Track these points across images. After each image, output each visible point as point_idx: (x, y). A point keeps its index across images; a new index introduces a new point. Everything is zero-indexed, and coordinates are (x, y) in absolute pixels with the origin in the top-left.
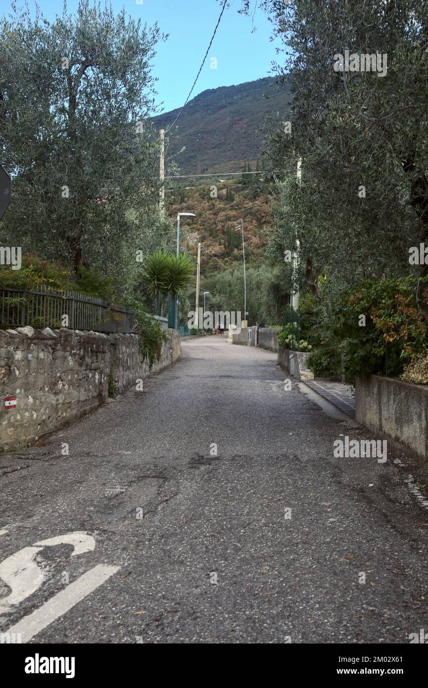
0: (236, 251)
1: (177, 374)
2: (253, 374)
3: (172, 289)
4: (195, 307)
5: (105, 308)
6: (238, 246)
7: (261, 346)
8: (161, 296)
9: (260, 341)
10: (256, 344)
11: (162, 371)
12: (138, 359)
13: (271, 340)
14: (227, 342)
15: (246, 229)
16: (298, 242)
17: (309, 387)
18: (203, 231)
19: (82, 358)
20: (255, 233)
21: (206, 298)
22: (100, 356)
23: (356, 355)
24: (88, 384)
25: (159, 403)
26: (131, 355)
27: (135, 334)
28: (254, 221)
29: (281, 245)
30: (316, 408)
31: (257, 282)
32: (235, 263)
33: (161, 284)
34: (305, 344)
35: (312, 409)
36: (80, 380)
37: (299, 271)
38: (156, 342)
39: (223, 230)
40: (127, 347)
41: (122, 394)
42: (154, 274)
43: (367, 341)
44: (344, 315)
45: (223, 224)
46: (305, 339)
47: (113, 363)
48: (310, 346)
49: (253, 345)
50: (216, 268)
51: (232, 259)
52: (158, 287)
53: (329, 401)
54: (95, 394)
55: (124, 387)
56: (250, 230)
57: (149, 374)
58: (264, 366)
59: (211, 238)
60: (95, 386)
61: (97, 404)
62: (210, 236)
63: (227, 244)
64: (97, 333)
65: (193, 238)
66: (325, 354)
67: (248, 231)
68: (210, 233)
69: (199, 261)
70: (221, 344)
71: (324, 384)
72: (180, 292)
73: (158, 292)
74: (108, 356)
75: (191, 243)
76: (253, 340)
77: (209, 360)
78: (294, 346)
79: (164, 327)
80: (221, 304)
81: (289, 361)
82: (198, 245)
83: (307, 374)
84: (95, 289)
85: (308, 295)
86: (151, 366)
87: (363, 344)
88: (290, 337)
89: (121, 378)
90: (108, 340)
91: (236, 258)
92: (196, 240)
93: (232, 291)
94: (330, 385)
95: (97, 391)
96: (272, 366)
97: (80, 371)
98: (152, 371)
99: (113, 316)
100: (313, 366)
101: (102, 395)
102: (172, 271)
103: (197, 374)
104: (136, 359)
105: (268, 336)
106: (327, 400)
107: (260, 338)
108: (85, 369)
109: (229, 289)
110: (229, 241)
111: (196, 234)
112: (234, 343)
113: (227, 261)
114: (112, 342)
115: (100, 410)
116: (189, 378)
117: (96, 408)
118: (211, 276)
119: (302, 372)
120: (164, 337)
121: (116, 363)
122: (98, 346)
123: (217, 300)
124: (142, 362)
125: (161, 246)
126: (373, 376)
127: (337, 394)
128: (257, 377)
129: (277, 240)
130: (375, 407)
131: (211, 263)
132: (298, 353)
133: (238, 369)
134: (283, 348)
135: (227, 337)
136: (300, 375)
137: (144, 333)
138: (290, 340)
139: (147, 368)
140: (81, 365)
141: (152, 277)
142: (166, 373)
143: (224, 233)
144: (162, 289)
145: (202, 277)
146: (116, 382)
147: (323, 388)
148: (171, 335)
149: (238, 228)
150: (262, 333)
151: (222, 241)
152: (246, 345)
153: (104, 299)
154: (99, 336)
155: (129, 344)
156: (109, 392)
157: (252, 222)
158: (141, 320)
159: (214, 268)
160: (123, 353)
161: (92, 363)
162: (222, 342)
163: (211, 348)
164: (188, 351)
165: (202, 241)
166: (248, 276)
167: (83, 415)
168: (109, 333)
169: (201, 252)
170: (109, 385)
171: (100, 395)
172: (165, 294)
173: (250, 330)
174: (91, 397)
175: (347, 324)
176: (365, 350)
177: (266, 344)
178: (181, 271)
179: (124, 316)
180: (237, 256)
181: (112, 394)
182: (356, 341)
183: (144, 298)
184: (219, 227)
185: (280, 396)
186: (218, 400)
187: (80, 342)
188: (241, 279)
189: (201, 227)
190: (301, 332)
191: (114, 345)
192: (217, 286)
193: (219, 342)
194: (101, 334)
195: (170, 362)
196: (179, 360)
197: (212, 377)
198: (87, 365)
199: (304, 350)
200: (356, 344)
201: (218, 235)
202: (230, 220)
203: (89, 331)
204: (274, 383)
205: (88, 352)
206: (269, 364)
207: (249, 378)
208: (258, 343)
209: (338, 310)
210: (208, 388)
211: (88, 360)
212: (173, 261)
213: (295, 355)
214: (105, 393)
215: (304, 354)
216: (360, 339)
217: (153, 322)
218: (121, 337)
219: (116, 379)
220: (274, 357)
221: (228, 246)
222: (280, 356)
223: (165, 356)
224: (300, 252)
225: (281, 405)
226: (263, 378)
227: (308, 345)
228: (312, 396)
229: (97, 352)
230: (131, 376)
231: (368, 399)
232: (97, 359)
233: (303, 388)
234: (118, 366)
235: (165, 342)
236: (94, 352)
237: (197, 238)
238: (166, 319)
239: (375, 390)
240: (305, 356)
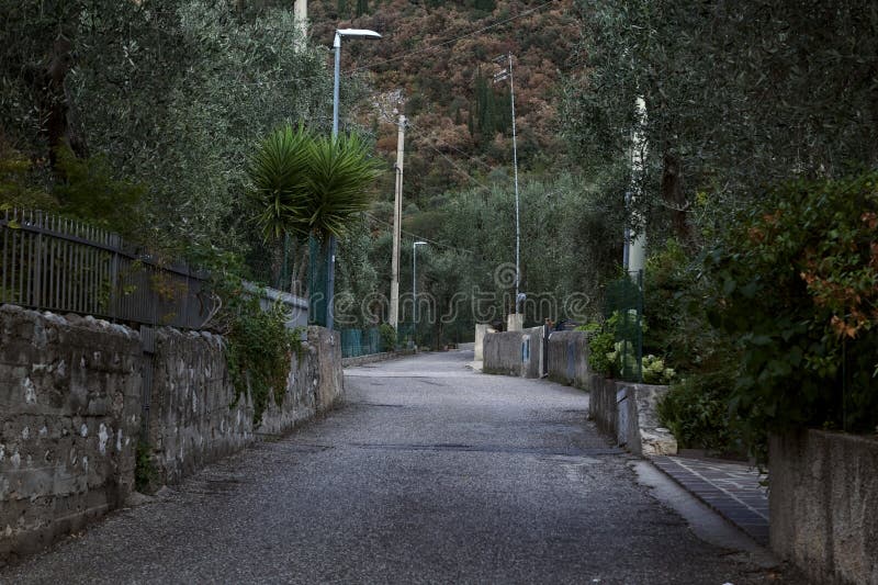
0: (499, 140)
2: (522, 441)
3: (319, 224)
4: (390, 280)
5: (128, 259)
6: (504, 127)
7: (554, 378)
8: (291, 243)
9: (553, 364)
10: (541, 371)
11: (289, 431)
12: (223, 397)
13: (579, 361)
14: (469, 368)
15: (525, 81)
16: (641, 103)
17: (662, 471)
18: (415, 87)
19: (62, 385)
20: (549, 92)
21: (419, 258)
22: (112, 381)
23: (764, 375)
24: (76, 453)
25: (267, 505)
26: (202, 386)
27: (214, 332)
28: (545, 61)
29: (599, 110)
30: (671, 520)
31: (550, 216)
32: (497, 170)
33: (290, 213)
34: (658, 364)
35: (663, 523)
36: (56, 441)
38: (272, 358)
39: (466, 86)
40: (191, 364)
41: (175, 483)
42: (273, 185)
43: (796, 339)
44: (733, 273)
45: (466, 69)
46: (658, 353)
47: (149, 402)
48: (671, 371)
49: (533, 374)
50: (448, 182)
51: (491, 159)
52: (283, 219)
53: (709, 505)
54: (98, 481)
55: (180, 466)
56: (536, 84)
57: (252, 437)
58: (555, 423)
59: (435, 104)
60: (98, 460)
61: (103, 506)
62: (433, 100)
63: (476, 121)
64: (105, 324)
65: (389, 107)
66: (706, 389)
67: (531, 87)
68: (432, 93)
69: (400, 164)
70: (453, 374)
71: (703, 465)
72: (341, 232)
73: (283, 234)
74: (135, 384)
75: (382, 119)
76: (535, 362)
77: (415, 408)
78: (628, 369)
79: (295, 321)
80: (457, 271)
81: (614, 407)
82: (397, 120)
83: (660, 440)
84: (100, 209)
85: (670, 241)
86: (257, 419)
87: (785, 347)
88: (618, 346)
89: (171, 444)
90: (136, 342)
91: (501, 158)
92: (396, 111)
93: (483, 241)
94: (717, 468)
95: (104, 471)
96: (575, 422)
97: (56, 419)
98: (260, 430)
99: (151, 283)
100: (674, 420)
101: (116, 485)
102: (319, 178)
103: (379, 440)
104: (217, 396)
105: (569, 350)
106: (703, 501)
108: (69, 412)
109: (477, 233)
110: (482, 115)
111: (395, 96)
112: (487, 370)
113: (475, 166)
114: (147, 349)
115: (110, 523)
116: (354, 449)
117: (99, 518)
118: (434, 203)
119: (645, 435)
120: (296, 346)
121: (156, 403)
122: (107, 357)
123: (445, 263)
124: (232, 407)
125: (294, 115)
126: (812, 431)
127: (734, 490)
128: (532, 449)
129: (585, 97)
130: (816, 512)
131: (435, 171)
132: (636, 386)
133: (487, 428)
134: (601, 377)
135: (471, 357)
136: (640, 442)
137: (238, 332)
138: (618, 355)
139: (248, 423)
140: (58, 403)
141: (267, 193)
142: (298, 437)
143: (468, 92)
144: (295, 225)
145: (412, 206)
146: (157, 452)
147: (697, 474)
148: (314, 342)
149: (501, 75)
150: (555, 343)
151: (465, 113)
152: (517, 375)
153: (127, 235)
154: (109, 330)
155: (196, 356)
156: (137, 478)
157: (540, 64)
158: (232, 299)
159: (442, 183)
160: (178, 379)
161: (89, 398)
162: (457, 369)
163: (427, 381)
164: (362, 386)
165: (413, 114)
166: (526, 201)
168: (139, 324)
170: (138, 459)
171: (111, 484)
172: (302, 238)
173: (526, 337)
174: (84, 487)
175: (741, 296)
176: (788, 361)
177: (567, 371)
178: (344, 178)
179: (185, 285)
180: (502, 152)
181: (145, 481)
182: (764, 340)
183: (247, 247)
184: (457, 76)
185: (584, 492)
186: (422, 500)
187: (56, 342)
188: (507, 208)
189: (411, 77)
190: (647, 333)
191: (153, 356)
192: (448, 228)
193: (450, 368)
194: (116, 326)
195: (313, 412)
196: (338, 407)
197: (416, 447)
198: (75, 404)
199: (656, 379)
200: (766, 347)
201: (452, 99)
202: (483, 59)
203: (83, 315)
204: (572, 463)
205: (78, 370)
207: (510, 450)
208: (546, 370)
210: (402, 471)
211: (78, 391)
212: (322, 154)
213: (631, 392)
214: (128, 480)
215: (653, 389)
216: (776, 333)
217: (263, 306)
218: (175, 337)
219: (159, 444)
220: (582, 402)
221: (480, 126)
222: (596, 399)
223: (297, 396)
224: (646, 129)
225: (582, 512)
226: (545, 451)
227: (665, 366)
228: (667, 492)
229: (104, 372)
230: (200, 440)
231: (800, 492)
232: (104, 389)
233: (646, 473)
234: (165, 413)
235: (299, 358)
236: (96, 369)
237: (398, 107)
238: (303, 302)
239: (817, 468)
240: (655, 393)
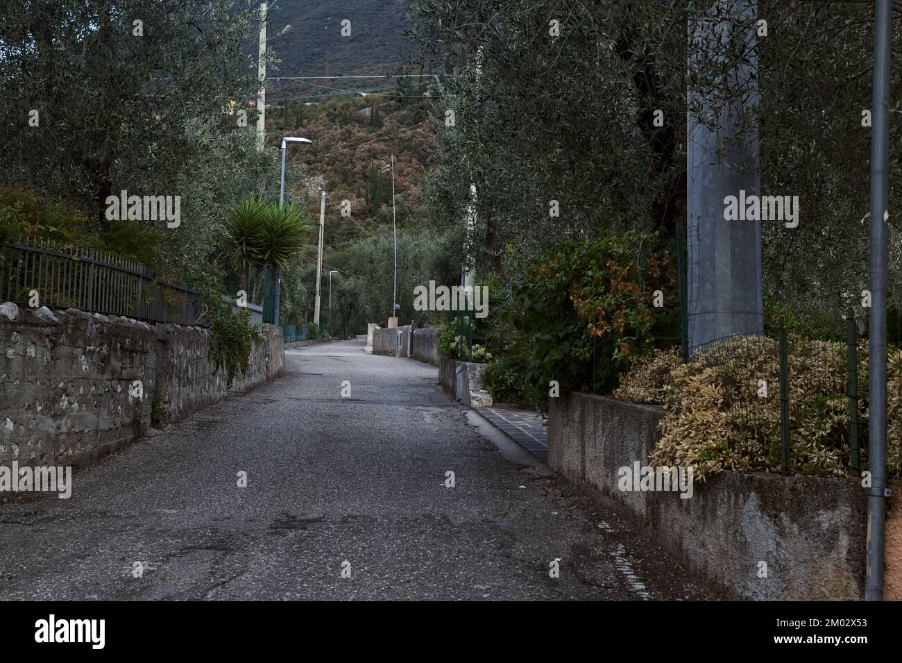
0: (384, 208)
1: (273, 396)
2: (397, 397)
3: (271, 259)
4: (315, 295)
5: (149, 280)
6: (387, 200)
7: (417, 357)
8: (252, 271)
9: (416, 349)
10: (408, 354)
11: (249, 390)
12: (208, 369)
13: (432, 347)
14: (364, 351)
15: (400, 172)
16: (473, 188)
17: (483, 417)
18: (332, 174)
19: (105, 360)
20: (416, 180)
21: (333, 281)
22: (137, 358)
23: (547, 359)
24: (114, 403)
25: (235, 438)
26: (195, 362)
27: (203, 327)
28: (414, 160)
29: (447, 192)
30: (488, 447)
31: (415, 257)
32: (383, 227)
33: (253, 252)
34: (482, 350)
35: (483, 449)
36: (101, 395)
37: (475, 236)
38: (240, 343)
39: (364, 174)
40: (188, 347)
41: (177, 422)
42: (241, 234)
43: (567, 337)
44: (530, 296)
45: (364, 163)
46: (481, 343)
47: (161, 371)
48: (489, 355)
49: (404, 355)
50: (352, 234)
51: (378, 220)
52: (248, 256)
53: (511, 438)
54: (128, 421)
55: (180, 412)
56: (408, 174)
57: (226, 394)
58: (417, 386)
59: (344, 185)
60: (128, 407)
61: (130, 436)
62: (343, 182)
63: (370, 196)
64: (133, 321)
65: (316, 185)
66: (511, 366)
67: (404, 176)
68: (343, 179)
69: (322, 221)
70: (354, 354)
71: (508, 413)
72: (285, 265)
73: (247, 265)
74: (151, 360)
75: (311, 193)
76: (405, 348)
77: (330, 376)
78: (463, 353)
79: (255, 321)
80: (357, 290)
81: (454, 377)
82: (321, 194)
83: (481, 397)
84: (132, 248)
85: (490, 274)
86: (229, 382)
87: (560, 341)
88: (457, 339)
89: (174, 398)
90: (152, 332)
91: (386, 220)
92: (320, 188)
93: (374, 271)
94: (515, 415)
95: (131, 415)
96: (430, 386)
97: (101, 381)
98: (231, 389)
99: (163, 295)
100: (491, 385)
101: (139, 423)
102: (271, 230)
103: (307, 396)
104: (204, 368)
105: (426, 341)
106: (507, 435)
107: (415, 345)
108: (109, 377)
109: (370, 266)
110: (373, 191)
111: (319, 179)
112: (375, 352)
113: (369, 224)
114: (160, 338)
115: (135, 447)
116: (291, 402)
117: (128, 444)
118: (343, 247)
119: (473, 394)
120: (255, 336)
121: (165, 372)
122: (134, 342)
123: (350, 284)
124: (214, 374)
125: (256, 190)
126: (574, 393)
127: (527, 428)
128: (403, 403)
129: (439, 183)
130: (576, 442)
131: (344, 227)
132: (468, 364)
133: (374, 389)
134: (446, 357)
135: (365, 344)
136: (470, 398)
137: (218, 327)
138: (457, 344)
139: (224, 385)
140: (103, 372)
141: (238, 239)
142: (255, 394)
143: (365, 178)
144: (256, 259)
145: (329, 248)
146: (166, 403)
147: (504, 418)
148: (267, 334)
149: (386, 168)
150: (418, 336)
151: (363, 191)
152: (393, 356)
153: (148, 265)
154: (136, 325)
155: (191, 342)
156: (152, 419)
157: (410, 162)
158: (215, 306)
159: (348, 234)
160: (179, 357)
161: (122, 368)
162: (356, 351)
163: (337, 359)
164: (297, 362)
165: (331, 191)
166: (400, 247)
167: (106, 453)
168: (155, 321)
169: (327, 208)
170: (153, 407)
171: (136, 423)
172: (259, 268)
173: (400, 332)
174: (119, 425)
175: (534, 310)
176: (562, 350)
177: (425, 354)
178: (287, 230)
179: (185, 297)
180: (386, 215)
181: (158, 421)
182: (547, 337)
183: (224, 273)
184: (358, 168)
185: (435, 430)
186: (334, 434)
187: (102, 333)
188: (388, 251)
189: (329, 168)
190: (475, 331)
191: (164, 343)
192: (352, 262)
193: (351, 351)
194: (140, 323)
195: (265, 378)
196: (281, 375)
197: (331, 400)
198: (113, 372)
199: (480, 359)
200: (548, 341)
201: (355, 182)
202: (375, 158)
203: (119, 316)
204: (428, 411)
205: (115, 350)
206: (426, 383)
207: (389, 403)
208: (411, 353)
209: (521, 287)
210: (321, 416)
211: (116, 364)
212: (273, 215)
213: (465, 367)
214: (147, 421)
215: (478, 366)
216: (554, 333)
217: (234, 311)
218: (178, 330)
219: (167, 398)
220: (434, 373)
221: (372, 199)
222: (442, 372)
223: (255, 367)
224: (476, 204)
225: (434, 442)
226: (411, 403)
227: (486, 351)
228: (486, 430)
229: (132, 352)
230: (193, 395)
231: (567, 430)
232: (132, 362)
233: (473, 418)
234: (171, 378)
235: (256, 344)
236: (127, 350)
237: (321, 186)
238: (260, 309)
239: (577, 416)
240: (479, 368)
